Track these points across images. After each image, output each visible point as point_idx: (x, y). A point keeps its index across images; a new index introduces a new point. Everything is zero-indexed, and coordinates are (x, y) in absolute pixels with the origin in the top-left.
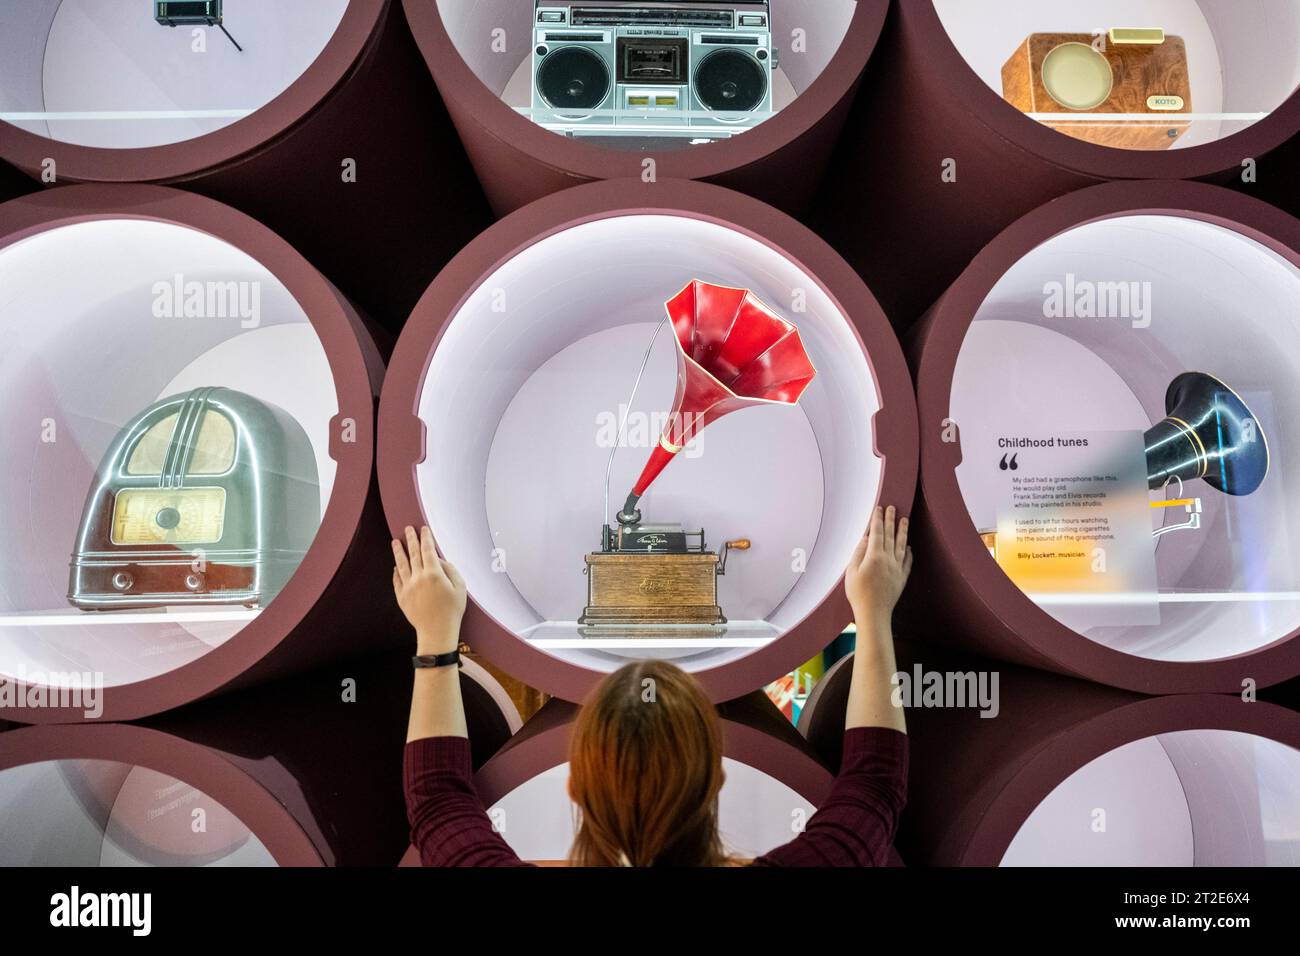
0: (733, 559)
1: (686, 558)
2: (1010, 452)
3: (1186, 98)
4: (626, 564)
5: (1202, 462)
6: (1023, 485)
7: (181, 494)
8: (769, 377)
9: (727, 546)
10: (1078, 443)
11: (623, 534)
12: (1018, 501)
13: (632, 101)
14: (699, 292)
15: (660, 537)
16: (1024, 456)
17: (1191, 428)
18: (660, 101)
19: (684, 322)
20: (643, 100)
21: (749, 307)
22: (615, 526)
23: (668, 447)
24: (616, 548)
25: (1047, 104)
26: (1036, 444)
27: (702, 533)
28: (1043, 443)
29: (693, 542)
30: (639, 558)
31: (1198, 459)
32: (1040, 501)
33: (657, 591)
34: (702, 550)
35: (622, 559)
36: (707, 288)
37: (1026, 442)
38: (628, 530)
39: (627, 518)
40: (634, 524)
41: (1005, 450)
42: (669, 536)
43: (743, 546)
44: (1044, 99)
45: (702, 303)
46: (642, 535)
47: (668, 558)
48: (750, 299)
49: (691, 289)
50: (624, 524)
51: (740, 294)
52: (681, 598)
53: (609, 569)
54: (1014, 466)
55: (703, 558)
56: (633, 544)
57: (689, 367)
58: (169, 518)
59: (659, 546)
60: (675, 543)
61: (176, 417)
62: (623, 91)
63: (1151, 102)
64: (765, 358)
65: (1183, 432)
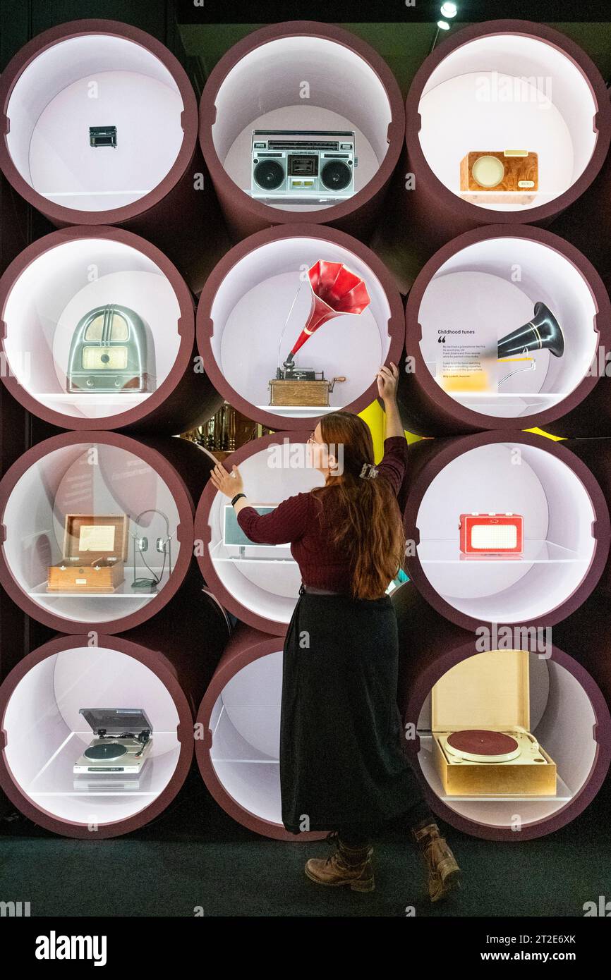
0: (337, 387)
1: (315, 383)
2: (443, 335)
3: (536, 182)
4: (288, 385)
5: (539, 343)
6: (447, 349)
7: (108, 349)
8: (354, 302)
9: (335, 380)
10: (471, 332)
11: (287, 372)
12: (445, 355)
13: (294, 183)
14: (322, 264)
15: (303, 374)
16: (448, 337)
17: (535, 327)
18: (306, 184)
19: (315, 277)
20: (299, 183)
21: (344, 271)
22: (283, 369)
23: (308, 332)
24: (283, 379)
25: (474, 185)
26: (454, 332)
27: (323, 373)
28: (456, 332)
29: (318, 377)
30: (294, 382)
31: (537, 341)
32: (453, 355)
33: (301, 397)
34: (323, 380)
35: (286, 382)
36: (325, 263)
37: (449, 332)
38: (289, 370)
39: (288, 364)
40: (290, 367)
41: (441, 335)
42: (307, 373)
43: (343, 380)
44: (474, 184)
45: (323, 269)
46: (295, 372)
47: (307, 382)
48: (345, 267)
49: (318, 264)
50: (287, 367)
51: (340, 265)
52: (312, 400)
53: (280, 387)
54: (444, 341)
55: (323, 382)
56: (291, 376)
57: (317, 301)
58: (105, 359)
59: (303, 377)
60: (310, 376)
61: (102, 316)
62: (290, 180)
63: (521, 184)
64: (352, 292)
65: (532, 329)
